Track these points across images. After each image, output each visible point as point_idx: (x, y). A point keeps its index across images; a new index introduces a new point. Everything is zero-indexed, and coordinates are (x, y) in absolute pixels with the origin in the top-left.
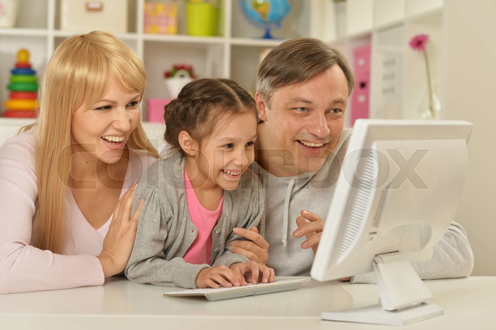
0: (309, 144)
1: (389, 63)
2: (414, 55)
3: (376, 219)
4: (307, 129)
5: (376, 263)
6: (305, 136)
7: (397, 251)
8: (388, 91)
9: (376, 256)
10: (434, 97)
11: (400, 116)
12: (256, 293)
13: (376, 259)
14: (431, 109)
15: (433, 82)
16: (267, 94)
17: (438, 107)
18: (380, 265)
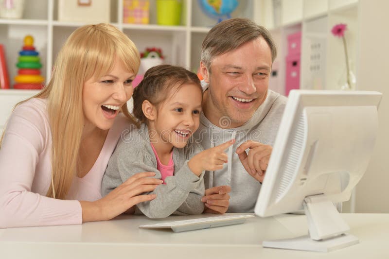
0: (240, 100)
1: (316, 46)
2: (335, 40)
3: (306, 169)
4: (238, 87)
5: (306, 203)
6: (237, 93)
7: (323, 194)
8: (315, 68)
9: (306, 197)
10: (351, 73)
11: (324, 88)
12: (211, 226)
13: (306, 199)
14: (349, 82)
15: (350, 62)
16: (208, 61)
17: (354, 80)
18: (309, 204)
